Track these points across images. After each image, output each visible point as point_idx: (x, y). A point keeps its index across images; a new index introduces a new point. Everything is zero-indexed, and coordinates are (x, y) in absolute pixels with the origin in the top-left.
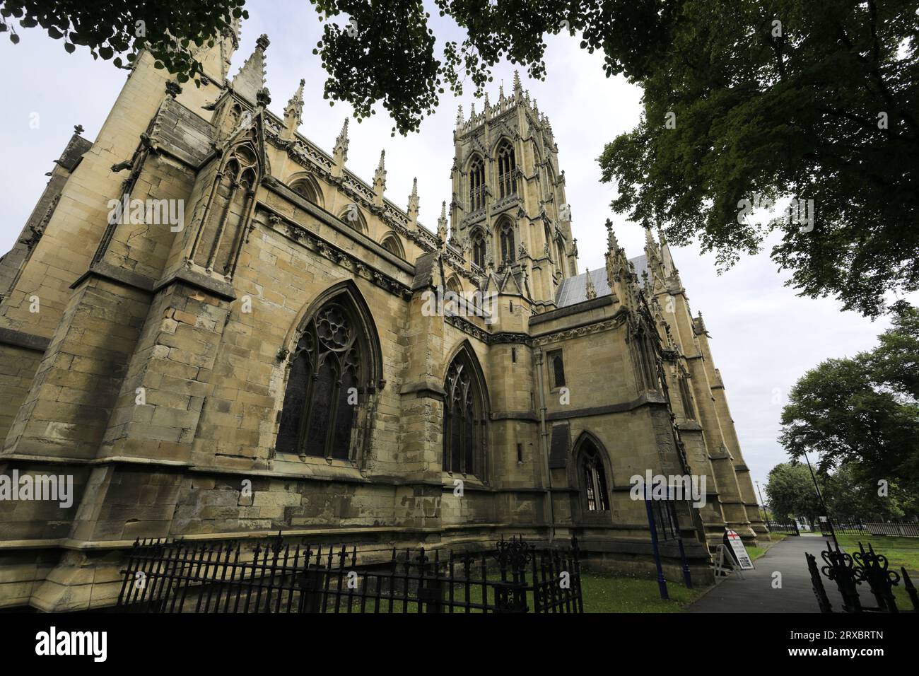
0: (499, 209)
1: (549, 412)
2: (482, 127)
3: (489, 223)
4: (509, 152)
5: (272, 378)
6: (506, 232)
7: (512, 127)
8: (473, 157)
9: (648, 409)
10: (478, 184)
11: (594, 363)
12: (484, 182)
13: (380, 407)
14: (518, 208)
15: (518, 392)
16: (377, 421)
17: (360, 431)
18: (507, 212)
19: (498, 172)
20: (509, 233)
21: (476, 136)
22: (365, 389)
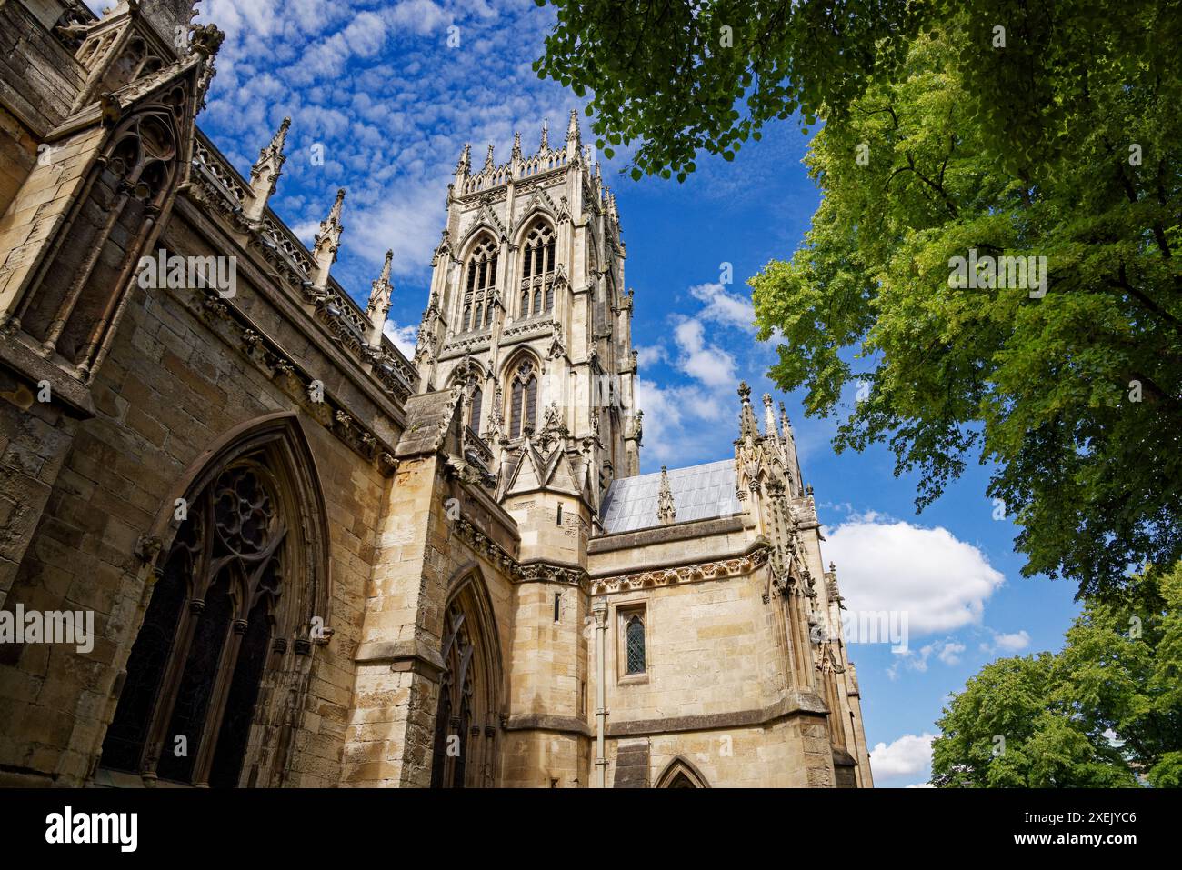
0: (516, 337)
1: (611, 720)
2: (503, 189)
3: (494, 358)
4: (545, 240)
5: (118, 598)
6: (524, 380)
7: (557, 201)
8: (479, 236)
9: (797, 721)
10: (482, 285)
11: (704, 634)
12: (493, 283)
13: (316, 685)
14: (550, 341)
15: (559, 678)
16: (308, 713)
17: (268, 733)
18: (530, 344)
19: (521, 270)
20: (529, 382)
21: (489, 202)
22: (290, 644)
